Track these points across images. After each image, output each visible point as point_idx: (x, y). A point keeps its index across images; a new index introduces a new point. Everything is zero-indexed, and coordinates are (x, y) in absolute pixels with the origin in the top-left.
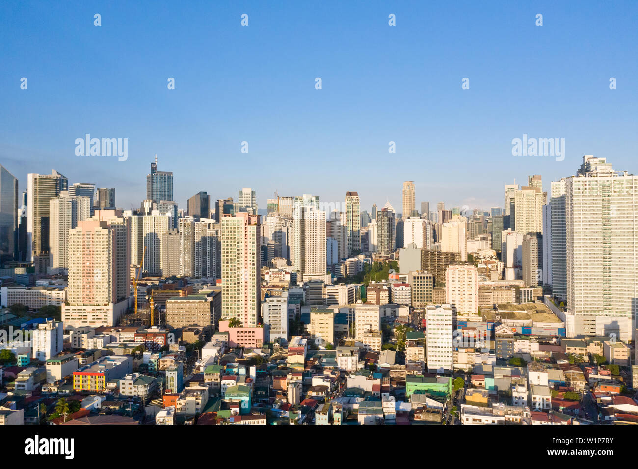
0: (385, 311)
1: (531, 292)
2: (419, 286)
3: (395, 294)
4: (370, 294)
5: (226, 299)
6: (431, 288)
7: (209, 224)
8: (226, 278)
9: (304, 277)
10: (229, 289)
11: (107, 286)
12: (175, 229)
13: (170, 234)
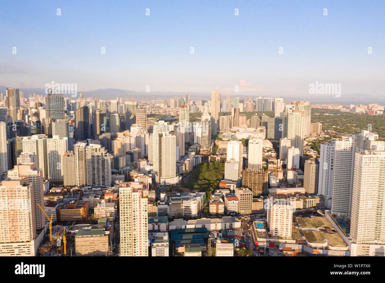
0: (225, 225)
1: (312, 202)
2: (244, 200)
3: (228, 206)
4: (212, 206)
5: (124, 246)
6: (251, 201)
7: (96, 149)
8: (123, 232)
9: (161, 179)
10: (126, 239)
11: (29, 228)
12: (72, 152)
13: (68, 156)
